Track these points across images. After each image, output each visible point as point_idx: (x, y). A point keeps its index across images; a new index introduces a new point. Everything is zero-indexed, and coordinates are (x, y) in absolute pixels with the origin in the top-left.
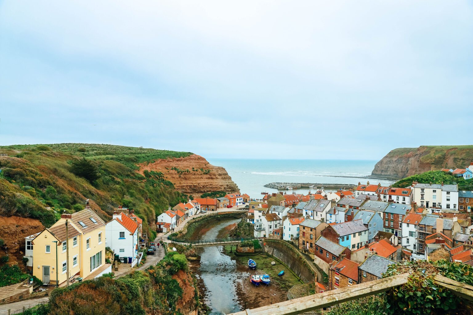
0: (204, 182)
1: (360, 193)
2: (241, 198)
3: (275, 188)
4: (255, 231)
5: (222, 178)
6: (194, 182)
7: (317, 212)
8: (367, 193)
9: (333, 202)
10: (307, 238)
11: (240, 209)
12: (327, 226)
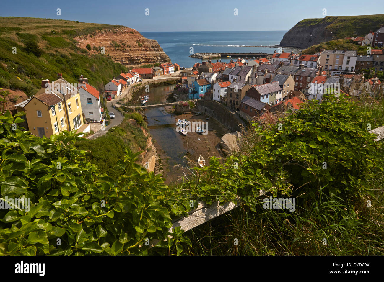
0: (140, 53)
1: (275, 60)
2: (172, 67)
3: (200, 58)
4: (189, 94)
5: (155, 50)
6: (131, 54)
7: (241, 77)
8: (281, 60)
9: (254, 67)
10: (234, 98)
11: (172, 77)
12: (250, 88)
